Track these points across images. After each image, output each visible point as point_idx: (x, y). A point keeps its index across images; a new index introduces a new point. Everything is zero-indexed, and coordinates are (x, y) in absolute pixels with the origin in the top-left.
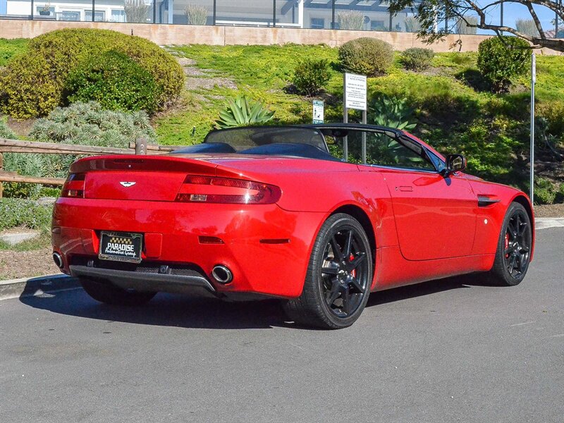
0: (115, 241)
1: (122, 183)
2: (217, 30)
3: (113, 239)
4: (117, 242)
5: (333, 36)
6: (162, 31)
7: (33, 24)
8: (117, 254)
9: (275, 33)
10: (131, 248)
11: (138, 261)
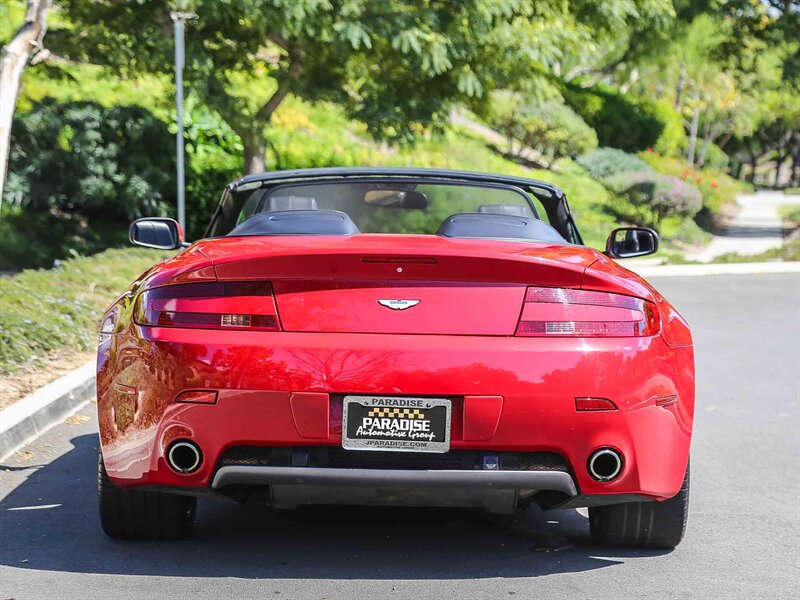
0: (381, 415)
1: (385, 302)
3: (377, 410)
4: (386, 416)
8: (389, 438)
11: (443, 448)
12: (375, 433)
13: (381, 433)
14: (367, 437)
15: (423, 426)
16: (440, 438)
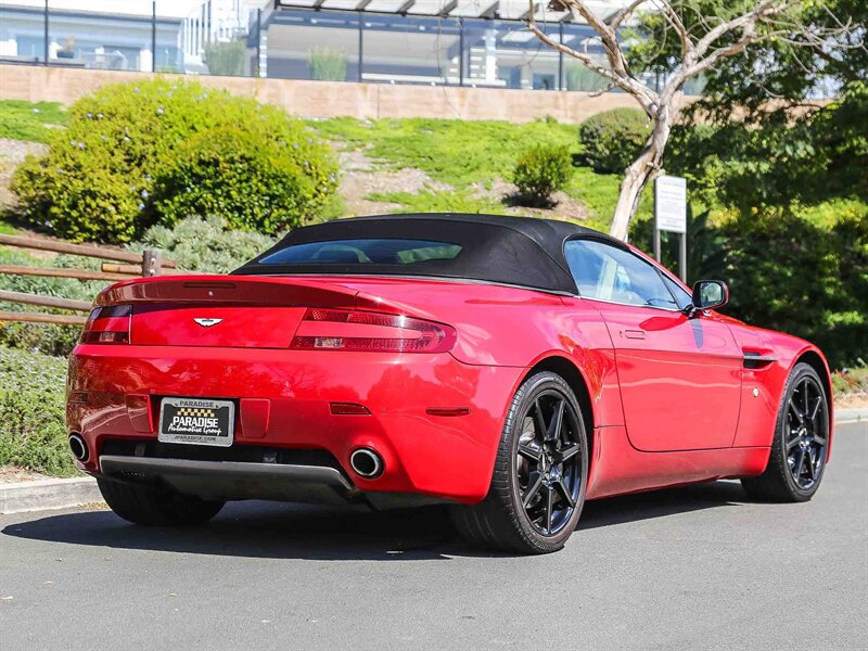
1: (198, 320)
2: (365, 89)
5: (561, 101)
6: (273, 91)
7: (48, 74)
9: (463, 96)
11: (226, 442)
12: (181, 429)
13: (185, 429)
14: (175, 432)
15: (213, 424)
16: (224, 434)
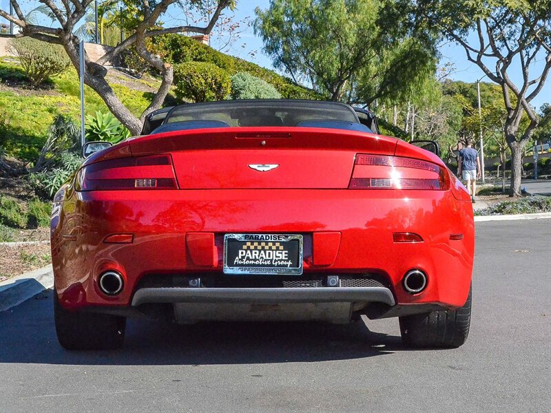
0: (252, 247)
1: (254, 166)
3: (249, 244)
4: (256, 248)
8: (259, 265)
10: (283, 255)
